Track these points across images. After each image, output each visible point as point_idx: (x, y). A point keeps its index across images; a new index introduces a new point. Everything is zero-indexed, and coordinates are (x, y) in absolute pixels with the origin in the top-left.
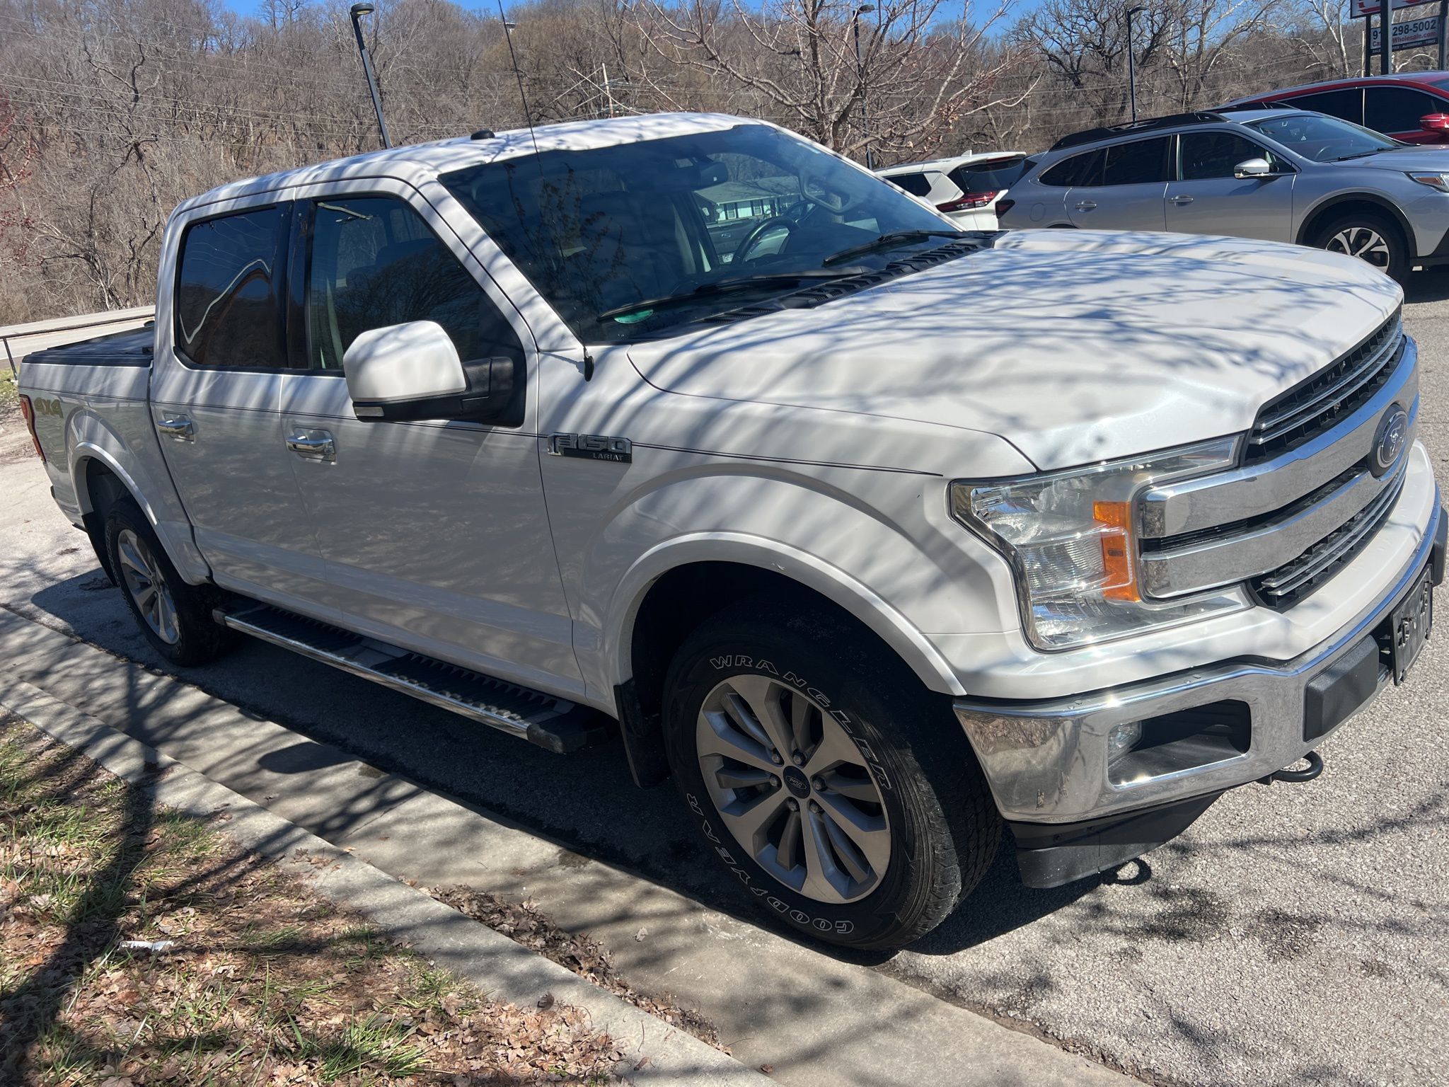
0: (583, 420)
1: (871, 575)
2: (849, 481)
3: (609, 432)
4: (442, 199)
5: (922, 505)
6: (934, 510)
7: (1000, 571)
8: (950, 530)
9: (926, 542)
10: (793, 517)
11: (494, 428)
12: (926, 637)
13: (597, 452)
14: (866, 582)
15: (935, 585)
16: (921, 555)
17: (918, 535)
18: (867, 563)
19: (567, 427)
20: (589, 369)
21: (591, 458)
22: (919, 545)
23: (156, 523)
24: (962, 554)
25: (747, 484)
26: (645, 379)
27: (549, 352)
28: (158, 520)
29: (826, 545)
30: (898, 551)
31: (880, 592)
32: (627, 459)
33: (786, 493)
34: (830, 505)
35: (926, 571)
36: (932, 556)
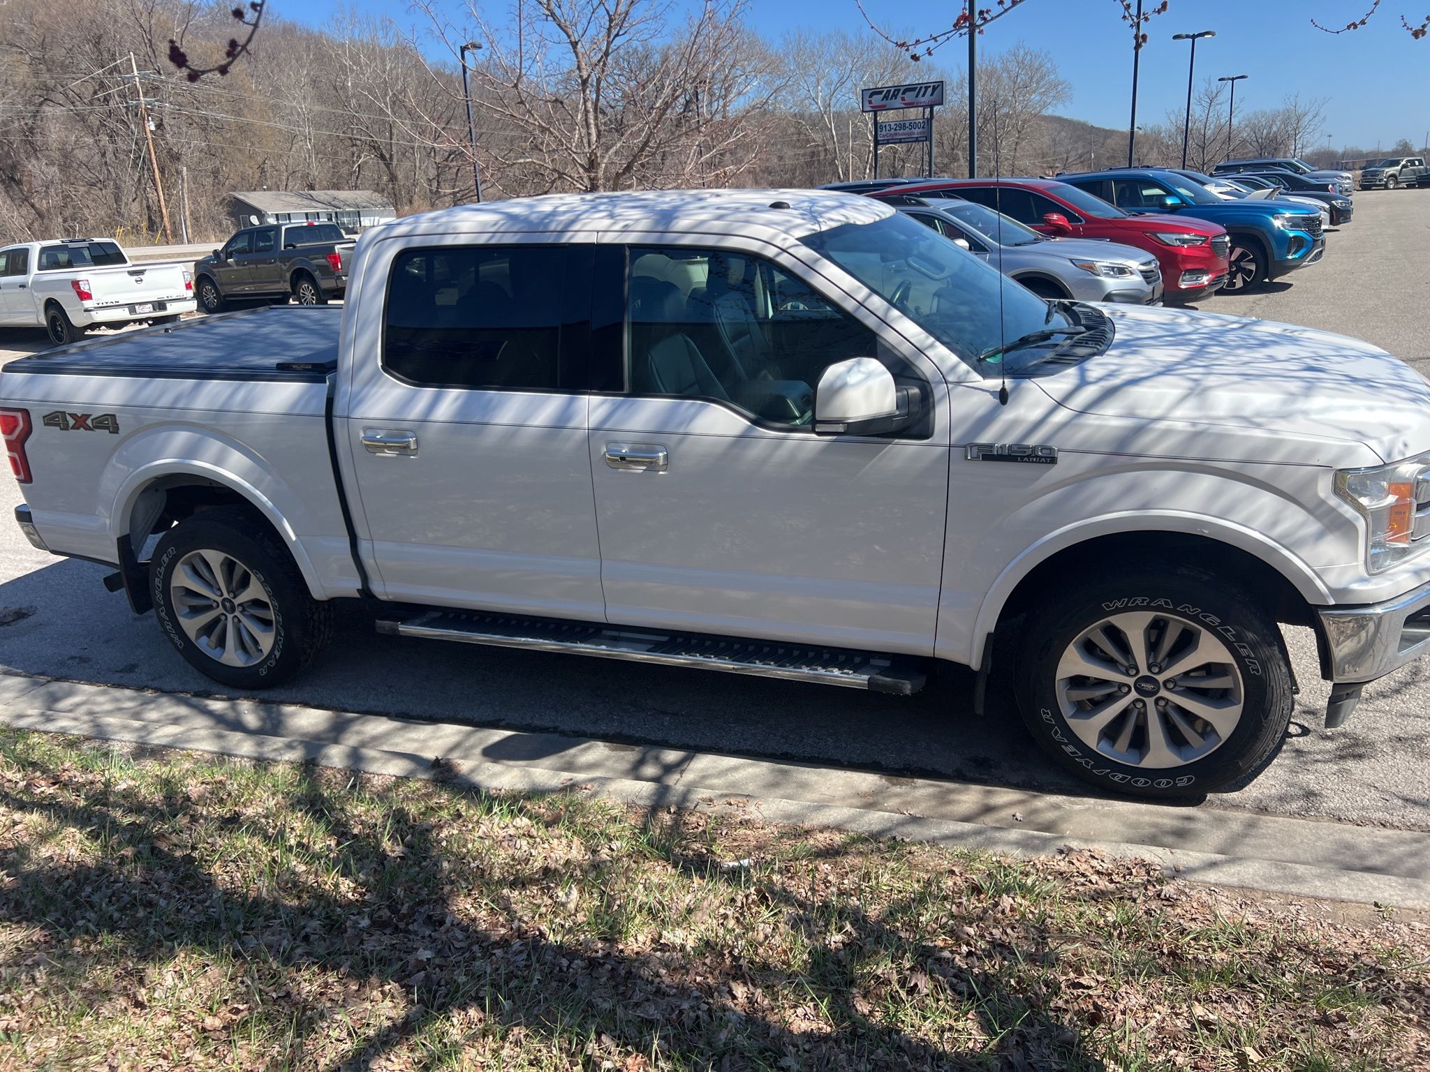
0: (1004, 434)
1: (1278, 531)
2: (1260, 472)
3: (1032, 441)
4: (817, 260)
5: (1317, 485)
6: (1324, 488)
7: (1361, 524)
8: (1334, 501)
9: (1317, 509)
10: (1215, 495)
11: (896, 441)
12: (1313, 570)
13: (1022, 458)
14: (1273, 536)
15: (1319, 536)
16: (1311, 518)
17: (1310, 505)
18: (1274, 524)
19: (985, 438)
20: (1003, 396)
21: (1017, 461)
22: (1310, 511)
23: (294, 538)
24: (1341, 515)
25: (1169, 477)
26: (1060, 404)
27: (958, 383)
28: (296, 535)
29: (1242, 515)
30: (1294, 517)
31: (1283, 542)
32: (1053, 460)
33: (1206, 483)
34: (1241, 488)
35: (1314, 527)
36: (1318, 518)
